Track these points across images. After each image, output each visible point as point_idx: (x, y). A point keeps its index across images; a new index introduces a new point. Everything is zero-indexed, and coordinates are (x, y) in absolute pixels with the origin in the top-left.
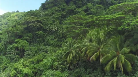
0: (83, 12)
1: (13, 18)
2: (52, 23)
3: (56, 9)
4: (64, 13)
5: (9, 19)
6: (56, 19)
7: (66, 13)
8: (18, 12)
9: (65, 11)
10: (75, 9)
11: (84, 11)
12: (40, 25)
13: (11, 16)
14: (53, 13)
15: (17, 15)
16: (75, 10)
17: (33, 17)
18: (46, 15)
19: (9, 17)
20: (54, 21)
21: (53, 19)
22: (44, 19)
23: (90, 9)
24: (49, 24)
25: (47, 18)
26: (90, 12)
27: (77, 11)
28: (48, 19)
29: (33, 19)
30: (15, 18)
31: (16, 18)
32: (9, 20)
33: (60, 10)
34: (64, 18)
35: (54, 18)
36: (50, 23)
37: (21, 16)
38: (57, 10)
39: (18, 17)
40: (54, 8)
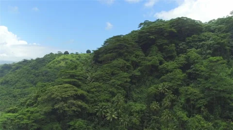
0: (178, 70)
1: (57, 64)
2: (108, 98)
3: (121, 65)
4: (137, 73)
5: (50, 66)
6: (118, 88)
7: (141, 72)
8: (66, 53)
9: (139, 68)
10: (161, 63)
11: (180, 68)
12: (80, 107)
13: (55, 60)
14: (113, 74)
15: (64, 59)
16: (161, 67)
17: (67, 85)
18: (97, 80)
19: (51, 63)
20: (113, 94)
21: (111, 89)
22: (92, 90)
23: (194, 63)
24: (101, 101)
25: (99, 87)
26: (194, 70)
27: (164, 68)
28: (100, 89)
29: (65, 91)
30: (60, 64)
31: (63, 64)
32: (50, 68)
33: (128, 67)
34: (137, 84)
35: (114, 86)
36: (104, 97)
37: (71, 60)
38: (123, 67)
39: (66, 63)
40: (115, 62)
